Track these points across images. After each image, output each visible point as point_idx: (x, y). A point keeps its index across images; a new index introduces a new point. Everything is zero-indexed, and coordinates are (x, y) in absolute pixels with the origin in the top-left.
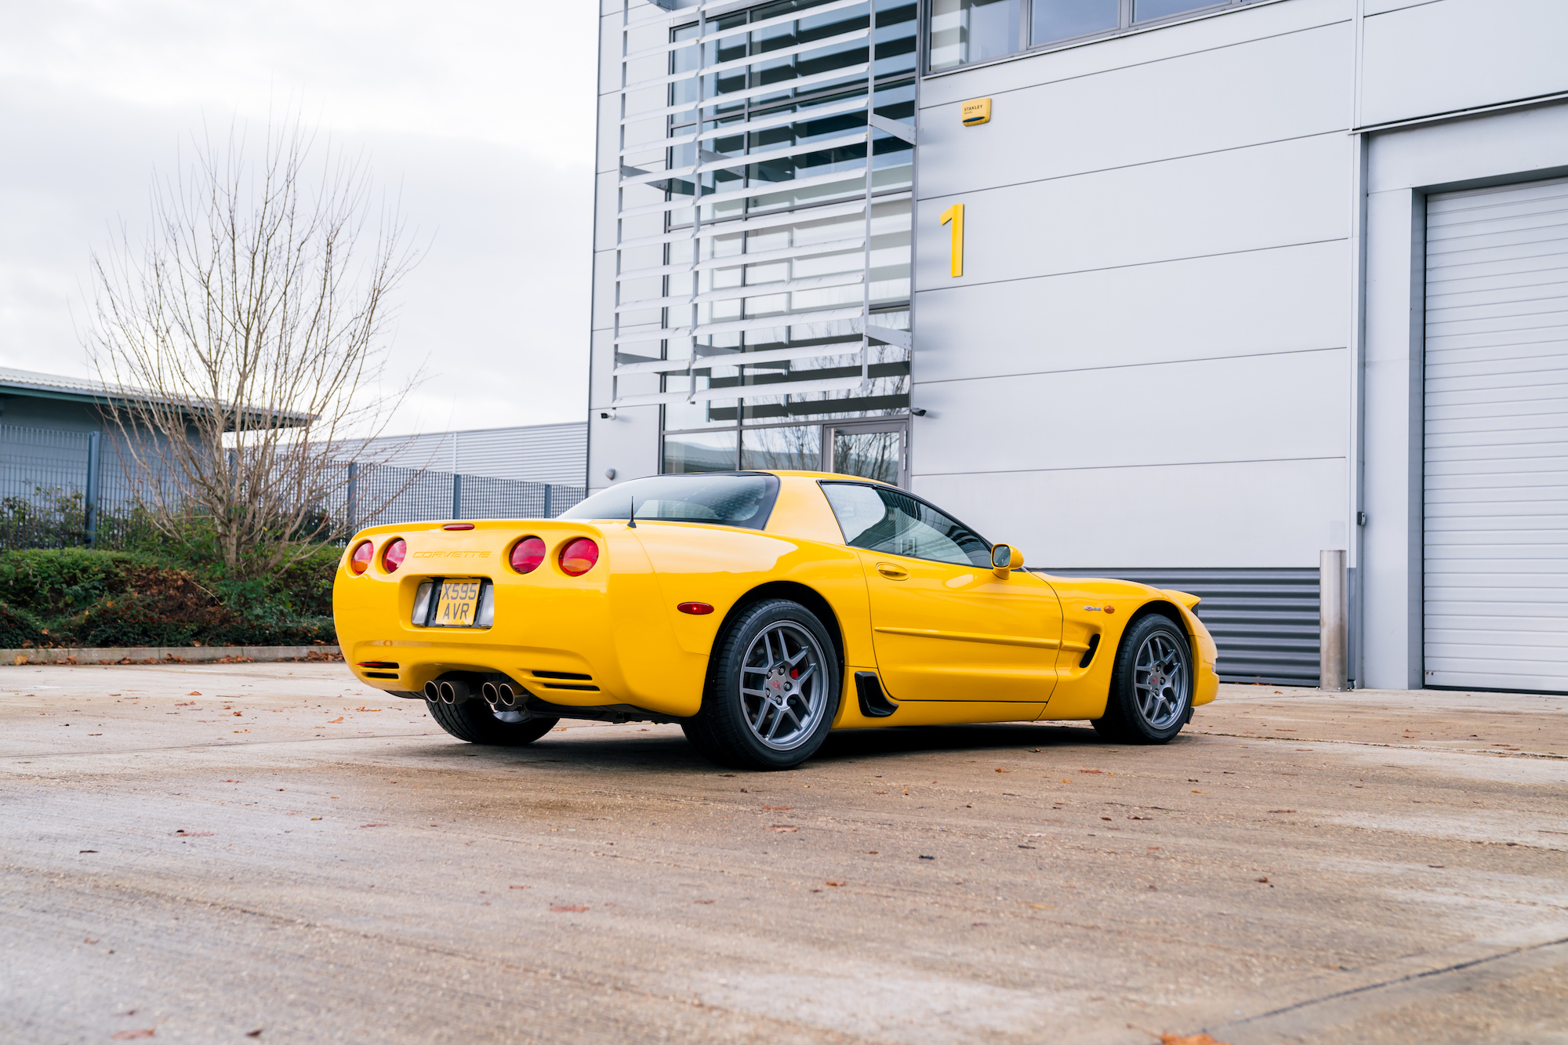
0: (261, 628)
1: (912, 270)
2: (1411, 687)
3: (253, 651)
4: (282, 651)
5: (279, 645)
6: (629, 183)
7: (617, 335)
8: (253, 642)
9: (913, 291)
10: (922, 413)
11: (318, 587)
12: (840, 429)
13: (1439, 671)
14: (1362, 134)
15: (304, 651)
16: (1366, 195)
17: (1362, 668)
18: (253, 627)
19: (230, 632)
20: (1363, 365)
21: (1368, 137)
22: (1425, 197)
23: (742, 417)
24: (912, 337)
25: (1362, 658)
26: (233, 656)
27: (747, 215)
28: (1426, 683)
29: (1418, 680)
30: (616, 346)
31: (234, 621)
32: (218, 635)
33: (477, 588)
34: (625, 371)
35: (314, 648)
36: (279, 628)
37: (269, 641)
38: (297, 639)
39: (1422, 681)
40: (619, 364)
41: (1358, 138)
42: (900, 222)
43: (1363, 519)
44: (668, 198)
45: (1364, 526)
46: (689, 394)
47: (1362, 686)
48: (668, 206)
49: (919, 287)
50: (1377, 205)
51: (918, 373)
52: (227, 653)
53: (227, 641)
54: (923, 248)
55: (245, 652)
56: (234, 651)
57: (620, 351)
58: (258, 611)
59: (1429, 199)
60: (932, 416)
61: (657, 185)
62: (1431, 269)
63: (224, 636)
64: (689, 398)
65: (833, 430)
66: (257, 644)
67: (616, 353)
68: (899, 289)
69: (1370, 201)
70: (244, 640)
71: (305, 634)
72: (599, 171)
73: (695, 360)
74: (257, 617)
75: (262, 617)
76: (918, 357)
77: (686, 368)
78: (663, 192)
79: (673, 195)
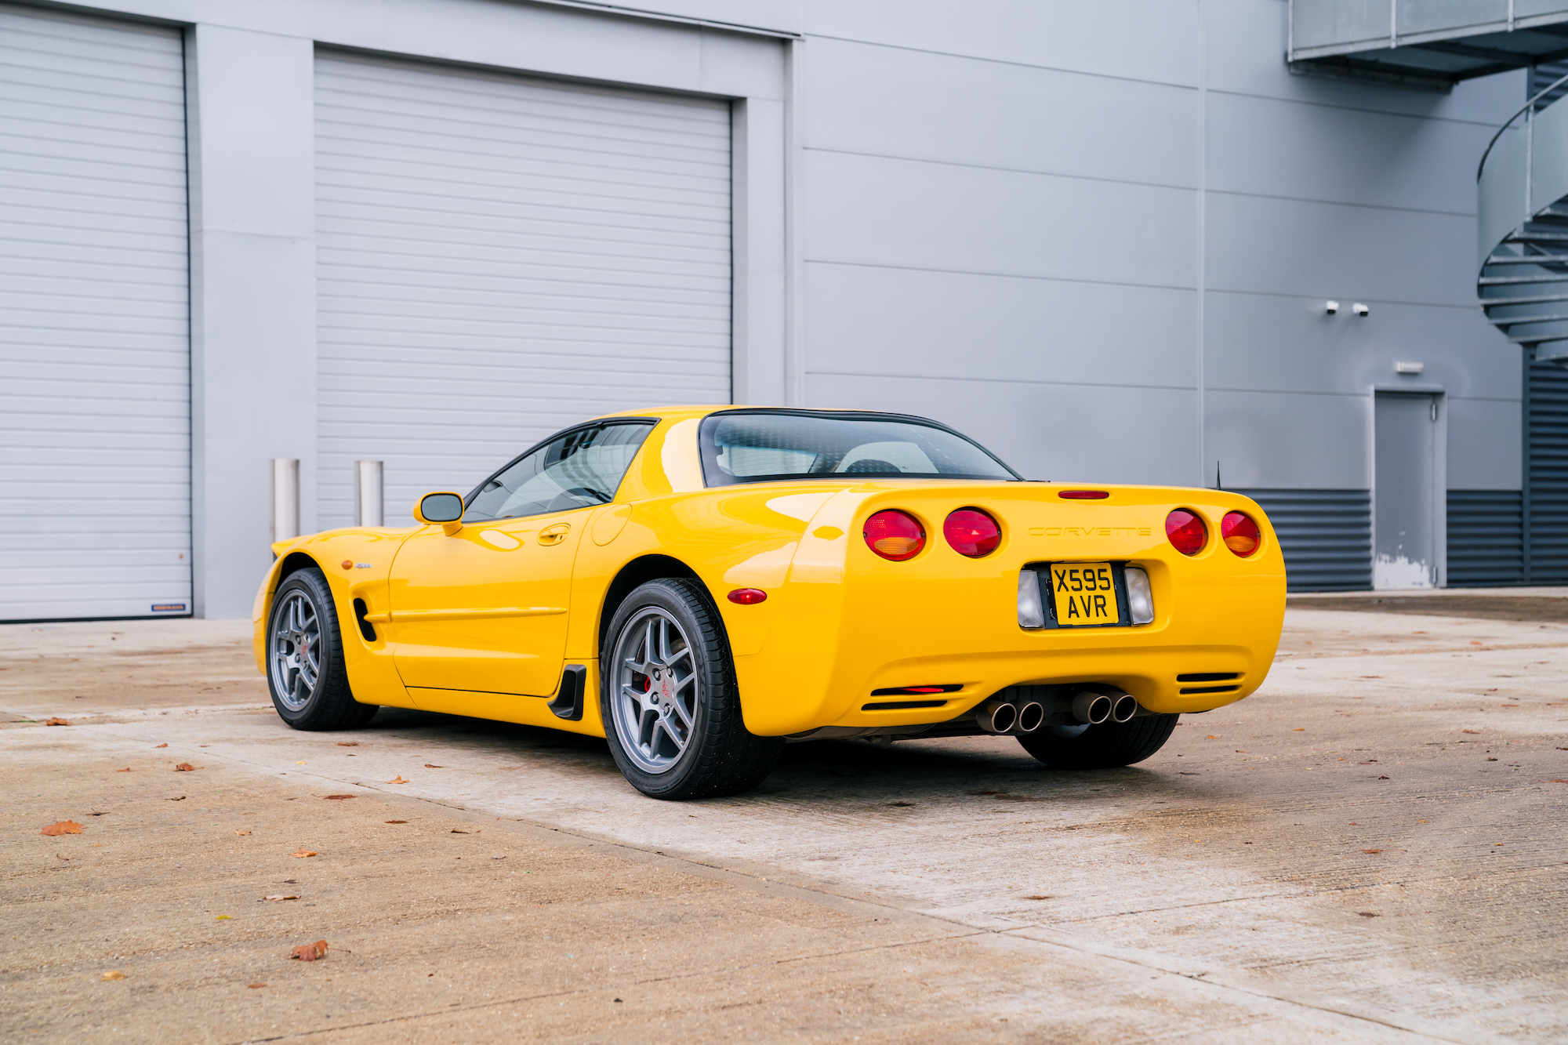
33: (1109, 574)
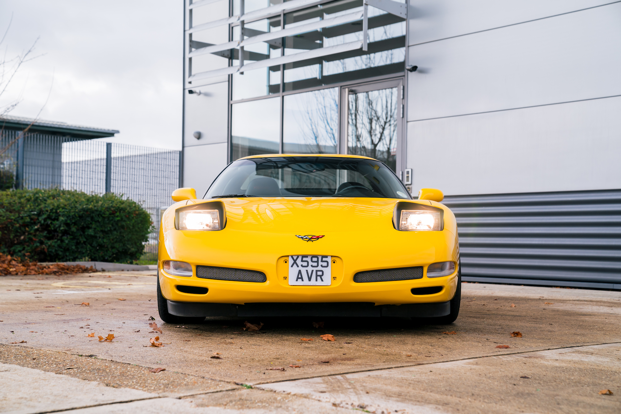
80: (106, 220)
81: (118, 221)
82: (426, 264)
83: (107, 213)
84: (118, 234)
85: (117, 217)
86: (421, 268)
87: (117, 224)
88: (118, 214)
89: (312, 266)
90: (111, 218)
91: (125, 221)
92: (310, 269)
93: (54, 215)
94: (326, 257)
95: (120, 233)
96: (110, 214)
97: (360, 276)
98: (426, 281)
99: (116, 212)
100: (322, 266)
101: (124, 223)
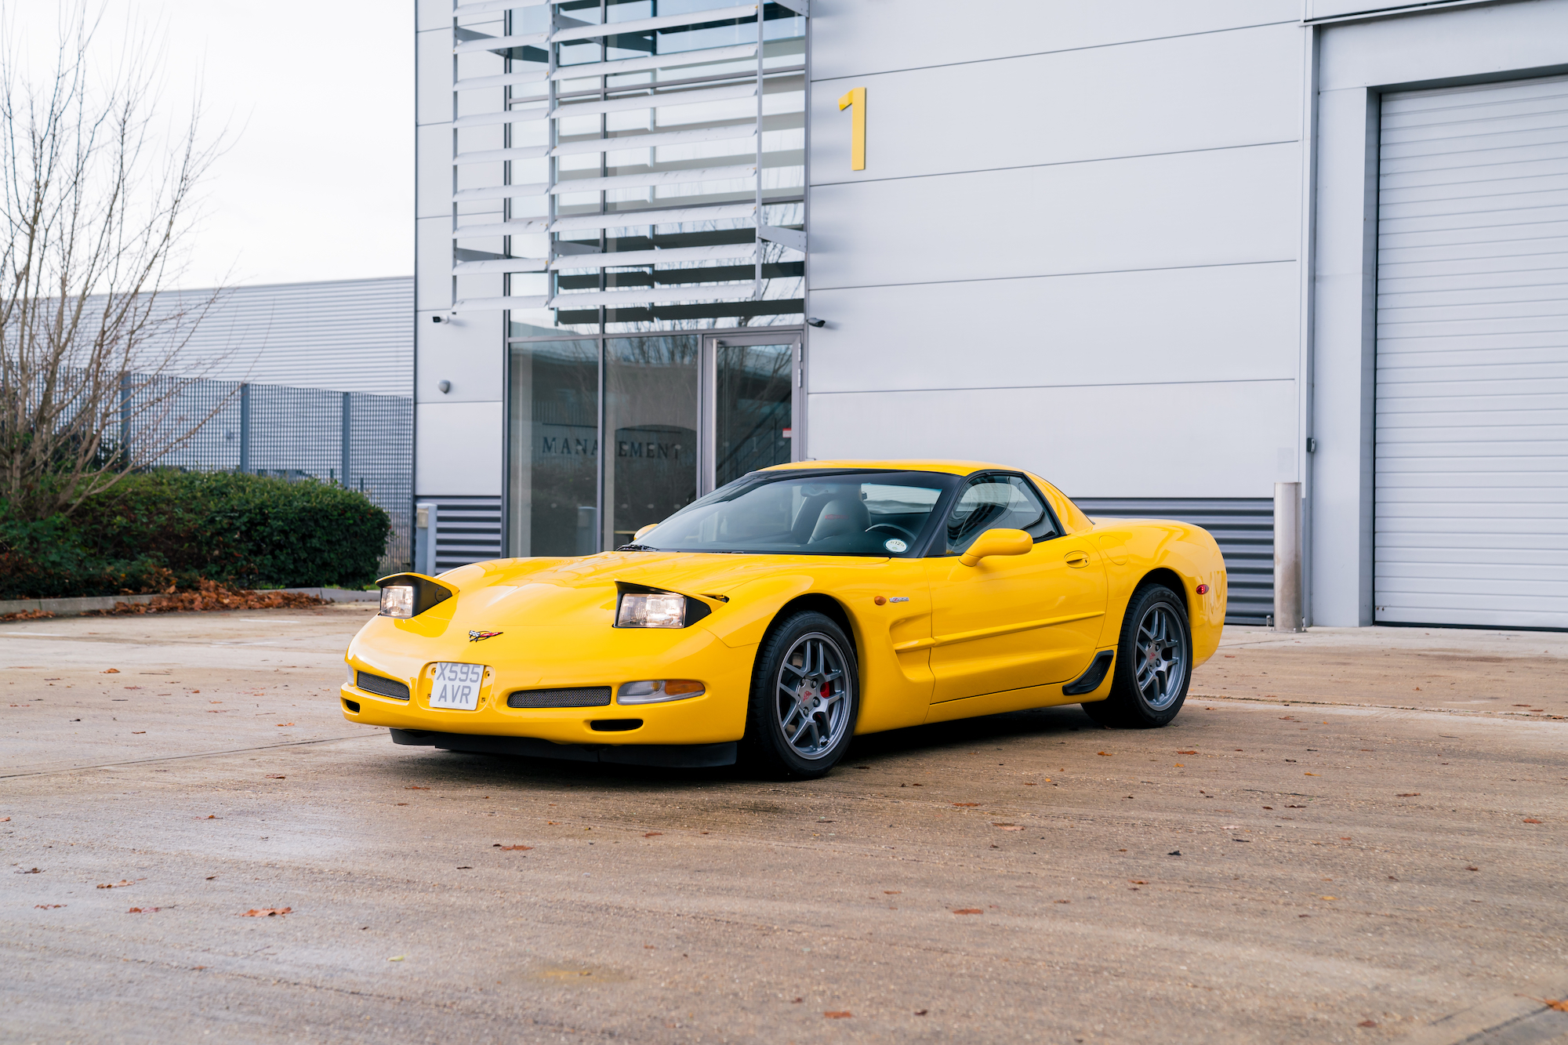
0: (60, 578)
1: (806, 157)
2: (1362, 624)
3: (52, 604)
4: (85, 603)
5: (80, 595)
6: (467, 50)
7: (455, 228)
8: (51, 593)
9: (808, 186)
10: (821, 324)
11: (113, 525)
12: (723, 339)
13: (1390, 606)
14: (1314, 26)
15: (110, 602)
16: (1317, 93)
17: (1311, 605)
18: (50, 576)
19: (24, 582)
20: (1313, 279)
21: (1320, 30)
22: (1379, 96)
23: (605, 321)
24: (807, 237)
25: (1311, 594)
26: (30, 610)
27: (607, 90)
28: (1377, 619)
29: (1368, 616)
30: (455, 241)
31: (28, 569)
32: (10, 587)
34: (466, 270)
35: (122, 599)
36: (81, 576)
37: (70, 591)
38: (101, 588)
39: (1372, 618)
40: (459, 262)
41: (1310, 30)
42: (790, 101)
43: (1313, 446)
44: (508, 69)
45: (1313, 453)
46: (547, 299)
47: (1311, 624)
48: (508, 80)
49: (814, 180)
50: (1329, 103)
51: (815, 277)
52: (23, 607)
53: (21, 593)
54: (819, 137)
55: (43, 605)
56: (30, 605)
57: (459, 246)
58: (54, 557)
59: (1383, 97)
60: (831, 327)
61: (498, 52)
62: (1385, 175)
63: (18, 587)
64: (547, 303)
65: (715, 342)
66: (55, 595)
67: (455, 249)
68: (789, 178)
69: (1321, 100)
70: (40, 592)
71: (111, 583)
72: (419, 30)
73: (553, 259)
74: (53, 563)
75: (60, 564)
76: (815, 261)
77: (543, 269)
78: (502, 59)
79: (514, 62)
80: (334, 523)
81: (350, 524)
82: (615, 684)
83: (335, 513)
84: (349, 545)
85: (348, 519)
86: (608, 688)
87: (348, 531)
88: (349, 514)
89: (460, 680)
90: (340, 522)
91: (358, 525)
92: (457, 683)
93: (260, 517)
94: (477, 665)
95: (351, 543)
96: (339, 515)
97: (516, 699)
98: (613, 711)
99: (346, 512)
100: (471, 681)
101: (357, 529)
